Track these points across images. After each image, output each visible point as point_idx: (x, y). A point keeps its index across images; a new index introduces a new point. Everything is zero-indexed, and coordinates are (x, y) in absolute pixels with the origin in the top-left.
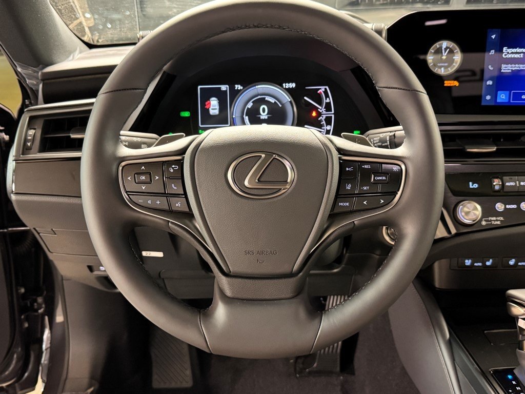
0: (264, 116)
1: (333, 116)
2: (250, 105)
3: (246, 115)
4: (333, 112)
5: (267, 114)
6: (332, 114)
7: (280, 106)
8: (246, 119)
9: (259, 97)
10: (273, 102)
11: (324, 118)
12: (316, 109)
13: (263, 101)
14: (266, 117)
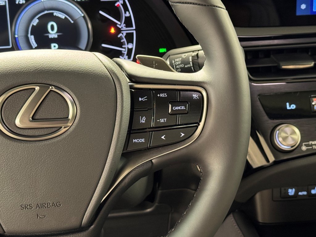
0: (53, 34)
1: (134, 32)
2: (35, 22)
3: (31, 34)
4: (134, 28)
5: (57, 32)
6: (133, 30)
7: (72, 22)
8: (32, 39)
9: (46, 12)
10: (63, 17)
11: (125, 34)
12: (115, 25)
13: (50, 17)
14: (56, 36)
